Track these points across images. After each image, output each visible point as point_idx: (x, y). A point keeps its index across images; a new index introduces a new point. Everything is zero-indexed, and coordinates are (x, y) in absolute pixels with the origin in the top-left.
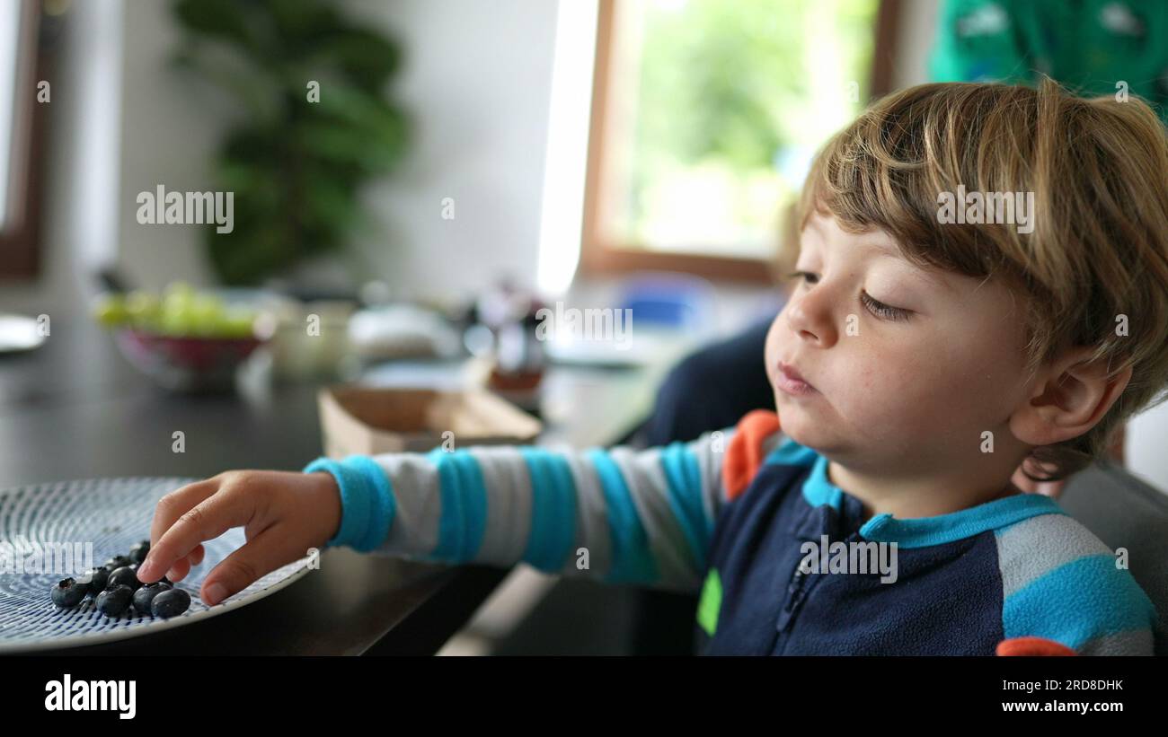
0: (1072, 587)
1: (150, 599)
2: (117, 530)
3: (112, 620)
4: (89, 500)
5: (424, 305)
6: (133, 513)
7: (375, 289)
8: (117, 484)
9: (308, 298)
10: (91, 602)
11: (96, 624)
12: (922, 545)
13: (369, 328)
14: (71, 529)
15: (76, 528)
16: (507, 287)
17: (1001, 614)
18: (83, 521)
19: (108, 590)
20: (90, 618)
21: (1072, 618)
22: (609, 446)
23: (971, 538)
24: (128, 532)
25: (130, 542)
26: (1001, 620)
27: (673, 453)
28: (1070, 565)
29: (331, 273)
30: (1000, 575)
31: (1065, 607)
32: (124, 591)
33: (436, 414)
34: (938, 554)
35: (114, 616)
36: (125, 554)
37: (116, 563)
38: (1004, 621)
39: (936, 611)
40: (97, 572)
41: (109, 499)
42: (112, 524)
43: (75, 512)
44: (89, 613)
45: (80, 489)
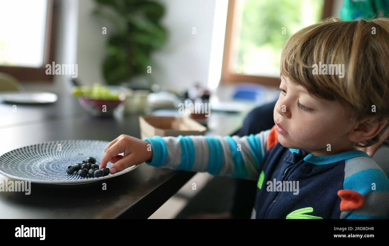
0: (365, 176)
1: (93, 173)
2: (82, 154)
3: (83, 178)
4: (74, 146)
5: (170, 92)
6: (86, 150)
7: (155, 87)
8: (81, 142)
9: (135, 89)
10: (76, 173)
11: (78, 179)
12: (323, 164)
13: (153, 99)
14: (69, 153)
15: (71, 153)
16: (197, 86)
17: (343, 183)
18: (73, 151)
19: (82, 169)
20: (76, 177)
21: (364, 186)
22: (232, 135)
23: (338, 162)
24: (85, 155)
25: (86, 158)
26: (343, 185)
27: (251, 137)
28: (365, 170)
29: (142, 81)
30: (344, 172)
31: (362, 182)
32: (85, 170)
33: (174, 124)
34: (327, 167)
35: (83, 177)
36: (85, 160)
37: (83, 163)
38: (344, 186)
39: (324, 183)
40: (78, 165)
41: (79, 145)
42: (81, 152)
43: (70, 149)
44: (76, 176)
45: (71, 142)
